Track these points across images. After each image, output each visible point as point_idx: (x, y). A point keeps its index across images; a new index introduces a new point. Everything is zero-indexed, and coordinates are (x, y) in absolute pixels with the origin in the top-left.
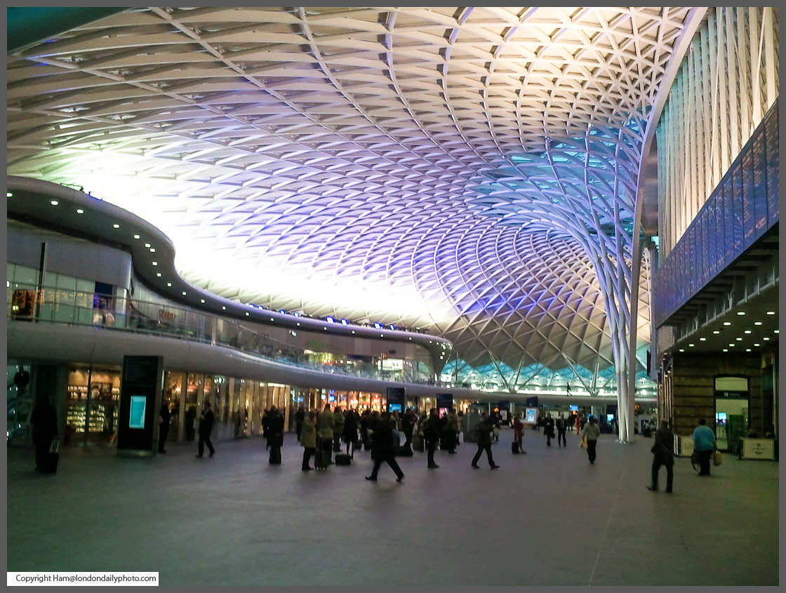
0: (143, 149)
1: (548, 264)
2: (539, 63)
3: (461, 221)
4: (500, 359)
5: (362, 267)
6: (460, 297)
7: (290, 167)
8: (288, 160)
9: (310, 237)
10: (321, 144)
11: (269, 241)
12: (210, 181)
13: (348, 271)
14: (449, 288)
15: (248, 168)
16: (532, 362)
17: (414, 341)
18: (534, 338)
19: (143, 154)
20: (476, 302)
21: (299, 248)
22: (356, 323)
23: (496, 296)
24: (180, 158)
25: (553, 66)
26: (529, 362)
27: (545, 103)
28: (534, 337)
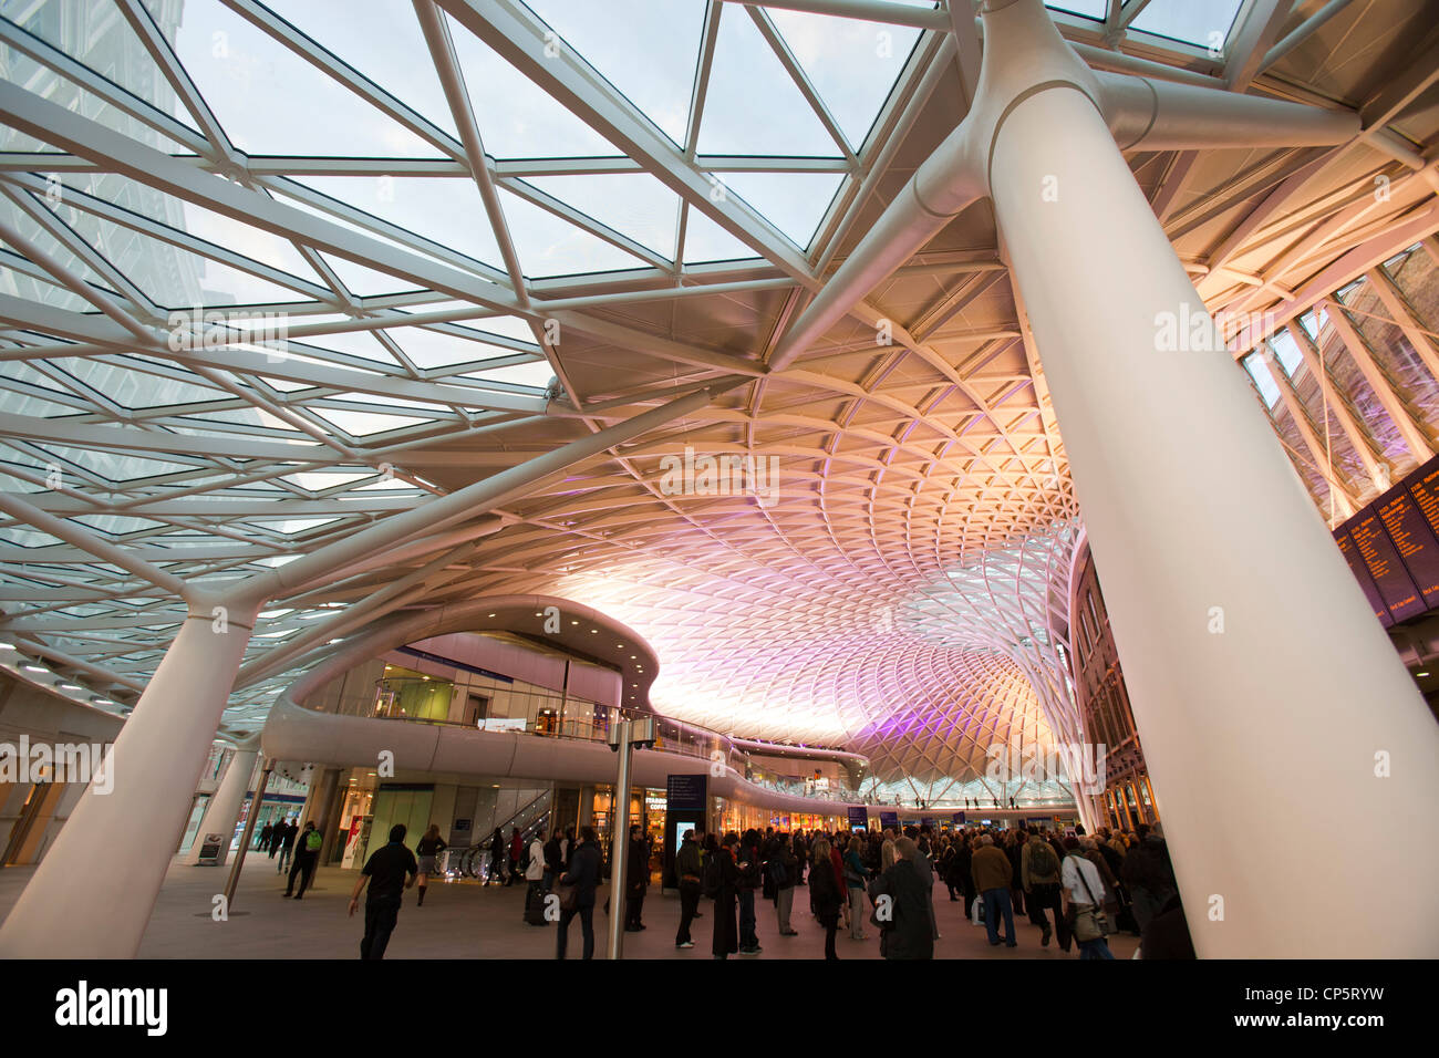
0: (636, 577)
1: (958, 677)
2: (988, 491)
3: (911, 643)
4: (912, 774)
5: (811, 693)
6: (875, 714)
7: (768, 597)
8: (751, 585)
9: (764, 668)
10: (784, 568)
11: (728, 674)
12: (679, 609)
13: (799, 698)
14: (865, 706)
15: (715, 594)
16: (943, 776)
17: (837, 760)
18: (944, 752)
19: (636, 582)
20: (890, 719)
21: (755, 678)
22: (782, 744)
23: (909, 711)
24: (663, 586)
25: (998, 492)
26: (940, 775)
27: (986, 528)
28: (944, 750)
